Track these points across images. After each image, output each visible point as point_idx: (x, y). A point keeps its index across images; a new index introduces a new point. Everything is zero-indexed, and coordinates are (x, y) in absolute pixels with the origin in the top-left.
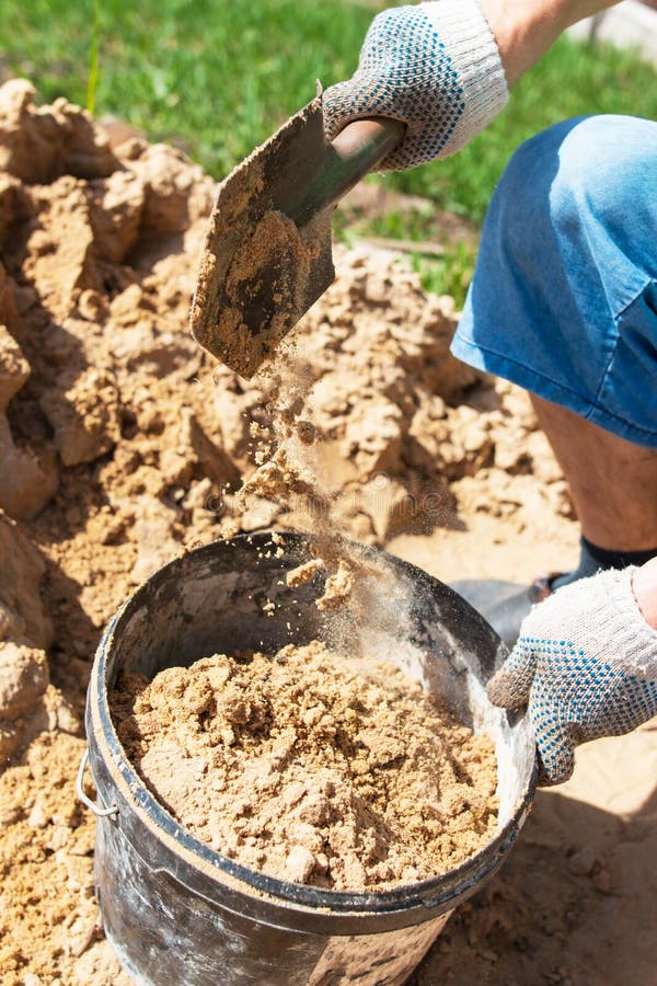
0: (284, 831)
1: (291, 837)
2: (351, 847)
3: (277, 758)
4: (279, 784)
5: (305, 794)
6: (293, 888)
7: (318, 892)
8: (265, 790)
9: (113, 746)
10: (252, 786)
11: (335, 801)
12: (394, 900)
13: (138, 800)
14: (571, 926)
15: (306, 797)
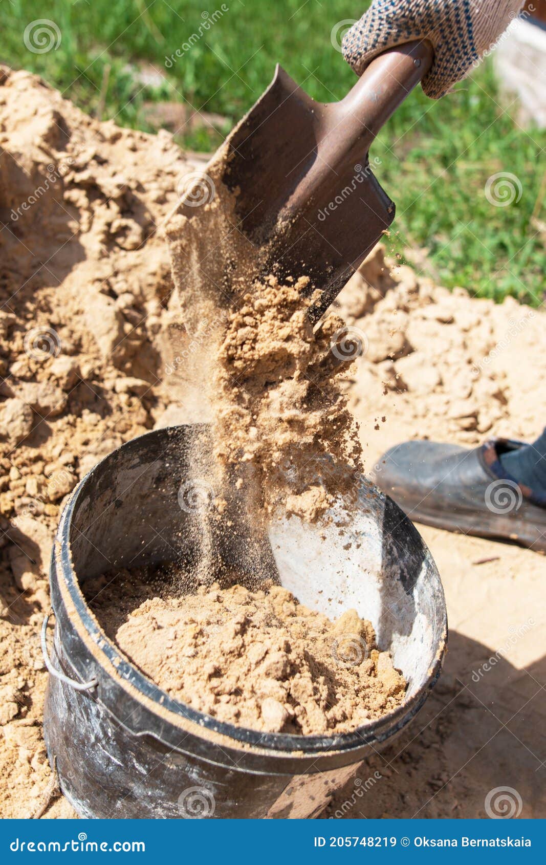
0: (252, 687)
1: (258, 692)
2: (311, 696)
3: (238, 623)
4: (243, 646)
5: (267, 653)
6: (271, 738)
7: (293, 738)
8: (231, 652)
9: (90, 625)
10: (219, 650)
11: (292, 656)
12: (355, 738)
13: (120, 672)
14: (442, 737)
15: (267, 656)
